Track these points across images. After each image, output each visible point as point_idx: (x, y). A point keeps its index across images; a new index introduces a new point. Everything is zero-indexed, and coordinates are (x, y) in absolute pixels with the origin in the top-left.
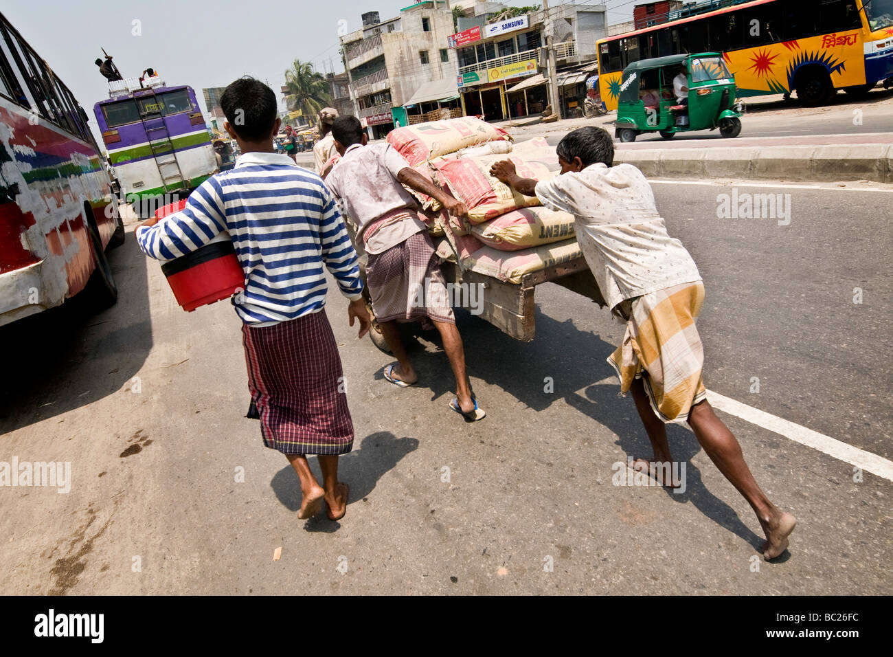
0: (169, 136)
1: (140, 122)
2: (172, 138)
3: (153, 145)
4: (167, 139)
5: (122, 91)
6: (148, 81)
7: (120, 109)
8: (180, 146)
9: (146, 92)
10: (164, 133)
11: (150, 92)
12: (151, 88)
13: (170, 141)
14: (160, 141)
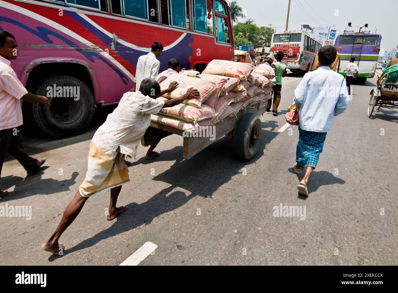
0: (360, 54)
1: (352, 45)
2: (362, 55)
3: (353, 56)
4: (359, 55)
5: (351, 31)
6: (364, 29)
7: (347, 39)
8: (363, 59)
9: (361, 34)
10: (360, 52)
11: (363, 34)
12: (364, 33)
13: (360, 56)
14: (356, 55)
